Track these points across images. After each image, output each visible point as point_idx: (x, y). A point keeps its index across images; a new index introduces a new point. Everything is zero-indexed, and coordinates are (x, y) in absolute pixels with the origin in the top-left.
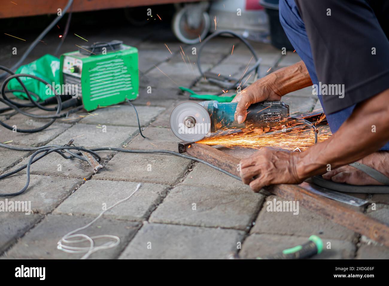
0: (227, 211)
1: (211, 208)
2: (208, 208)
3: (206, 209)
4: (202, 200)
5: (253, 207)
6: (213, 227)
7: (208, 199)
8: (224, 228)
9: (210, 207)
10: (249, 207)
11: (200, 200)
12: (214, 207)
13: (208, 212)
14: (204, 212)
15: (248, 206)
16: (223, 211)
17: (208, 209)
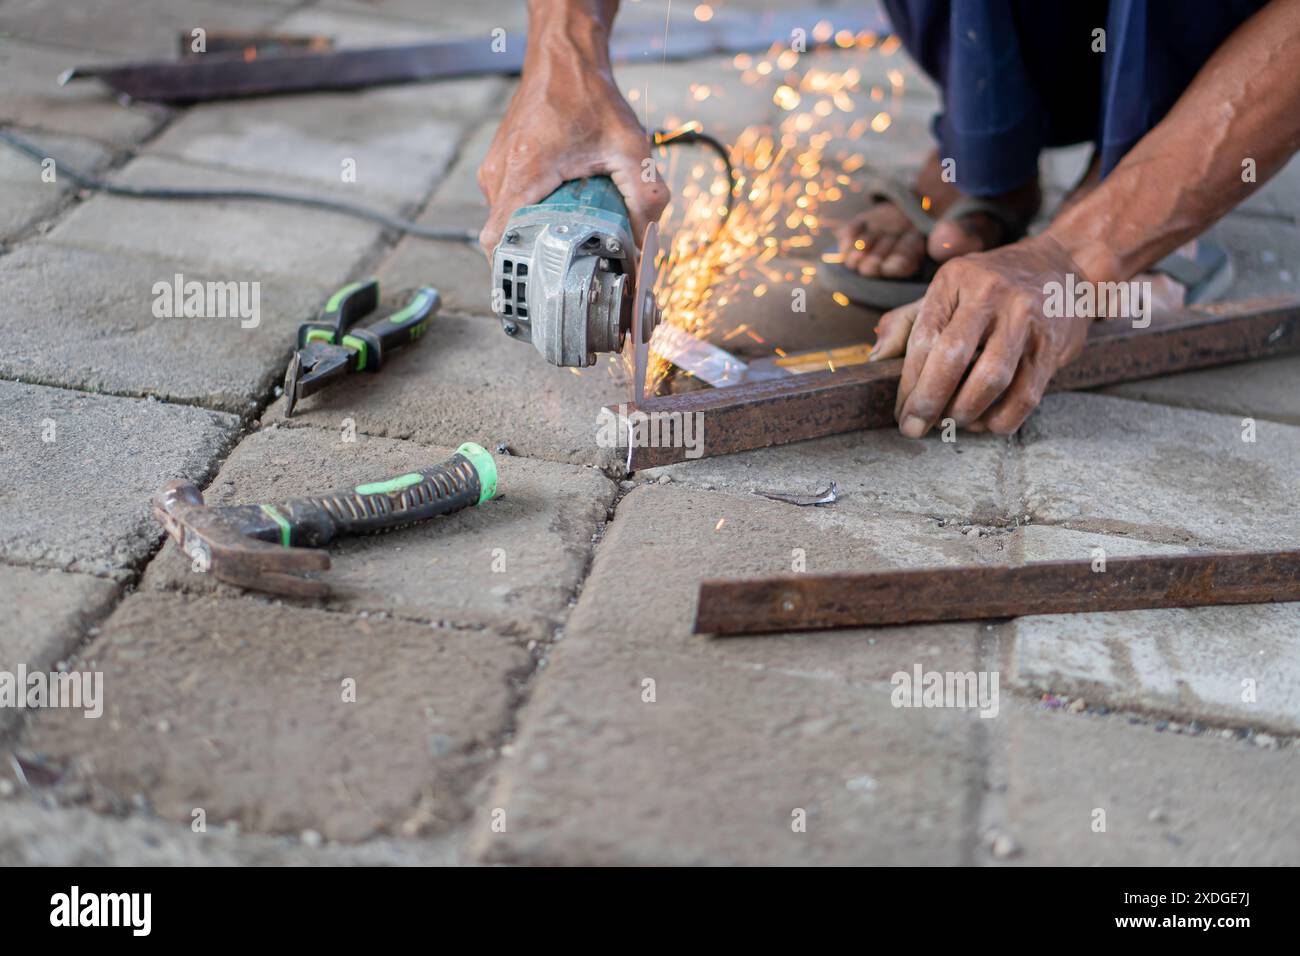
0: (188, 344)
1: (134, 330)
2: (123, 328)
3: (114, 331)
4: (106, 301)
5: (285, 334)
6: (132, 395)
7: (129, 299)
8: (167, 400)
9: (130, 327)
10: (272, 334)
11: (100, 300)
12: (145, 327)
13: (118, 340)
14: (105, 342)
15: (268, 331)
16: (175, 341)
17: (123, 333)
